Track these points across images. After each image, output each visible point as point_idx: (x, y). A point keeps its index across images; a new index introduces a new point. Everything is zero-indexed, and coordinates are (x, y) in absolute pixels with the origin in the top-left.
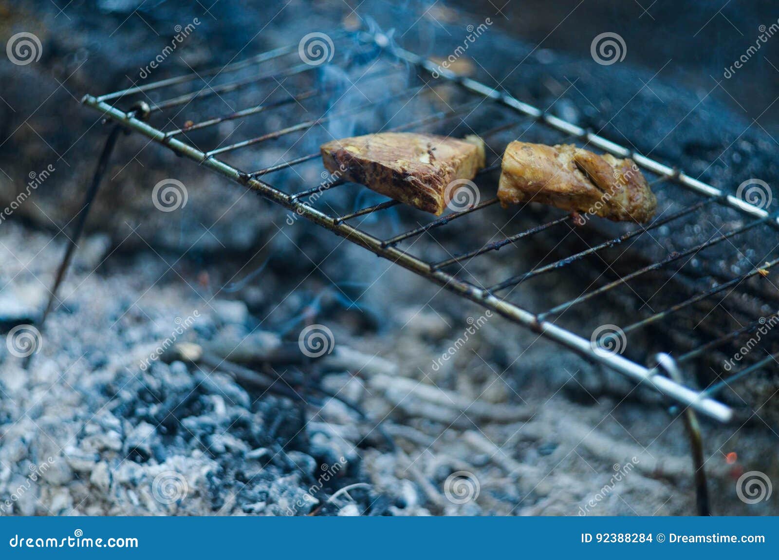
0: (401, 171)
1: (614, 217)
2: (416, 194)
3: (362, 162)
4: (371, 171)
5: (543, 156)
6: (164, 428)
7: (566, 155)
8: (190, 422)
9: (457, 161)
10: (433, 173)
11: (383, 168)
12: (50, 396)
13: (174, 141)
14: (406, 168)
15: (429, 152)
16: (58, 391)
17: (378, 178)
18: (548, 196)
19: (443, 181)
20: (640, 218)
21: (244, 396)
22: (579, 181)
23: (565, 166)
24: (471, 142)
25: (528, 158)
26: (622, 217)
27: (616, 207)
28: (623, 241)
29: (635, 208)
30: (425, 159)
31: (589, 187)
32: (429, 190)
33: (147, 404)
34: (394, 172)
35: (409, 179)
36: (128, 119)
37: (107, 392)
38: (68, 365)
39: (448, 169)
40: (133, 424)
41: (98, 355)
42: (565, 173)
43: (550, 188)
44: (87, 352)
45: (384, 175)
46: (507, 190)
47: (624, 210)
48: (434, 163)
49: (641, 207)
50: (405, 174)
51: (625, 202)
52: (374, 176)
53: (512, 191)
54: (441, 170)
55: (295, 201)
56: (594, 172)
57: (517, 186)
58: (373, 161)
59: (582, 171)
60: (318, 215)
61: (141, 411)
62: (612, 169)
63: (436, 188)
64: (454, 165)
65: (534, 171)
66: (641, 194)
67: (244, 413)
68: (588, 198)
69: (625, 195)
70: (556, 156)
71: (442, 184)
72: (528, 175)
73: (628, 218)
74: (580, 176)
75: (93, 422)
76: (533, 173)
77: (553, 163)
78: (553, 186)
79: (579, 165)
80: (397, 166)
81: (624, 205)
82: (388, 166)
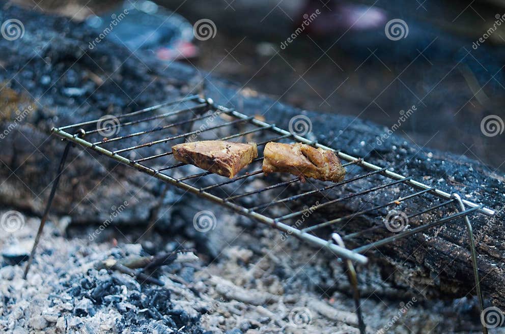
0: (211, 156)
1: (323, 179)
2: (219, 168)
3: (192, 153)
4: (196, 157)
5: (284, 148)
6: (95, 301)
7: (297, 148)
8: (109, 297)
9: (241, 152)
10: (228, 157)
11: (202, 155)
12: (36, 291)
13: (97, 147)
14: (214, 155)
15: (227, 148)
16: (41, 288)
17: (200, 161)
18: (288, 168)
19: (233, 161)
20: (336, 179)
21: (138, 285)
22: (303, 160)
23: (296, 153)
24: (250, 144)
25: (277, 149)
26: (326, 179)
27: (323, 173)
28: (325, 189)
29: (333, 173)
30: (225, 151)
31: (309, 163)
32: (225, 165)
33: (87, 289)
34: (208, 157)
35: (215, 160)
36: (74, 137)
37: (66, 285)
38: (46, 277)
39: (235, 155)
40: (79, 300)
41: (62, 272)
42: (296, 156)
43: (288, 164)
44: (57, 271)
45: (203, 159)
46: (266, 166)
47: (327, 175)
48: (229, 153)
49: (336, 174)
50: (214, 158)
51: (328, 171)
52: (199, 160)
53: (269, 167)
54: (232, 156)
55: (157, 172)
56: (311, 156)
57: (271, 164)
58: (197, 152)
59: (305, 155)
60: (168, 179)
61: (83, 292)
62: (321, 154)
63: (229, 164)
64: (239, 154)
65: (280, 156)
66: (336, 166)
67: (137, 293)
68: (309, 169)
69: (327, 167)
70: (291, 148)
71: (232, 162)
72: (276, 158)
73: (329, 179)
74: (304, 157)
75: (58, 298)
76: (279, 156)
77: (290, 152)
78: (290, 163)
79: (303, 153)
80: (209, 154)
81: (327, 172)
82: (205, 154)
